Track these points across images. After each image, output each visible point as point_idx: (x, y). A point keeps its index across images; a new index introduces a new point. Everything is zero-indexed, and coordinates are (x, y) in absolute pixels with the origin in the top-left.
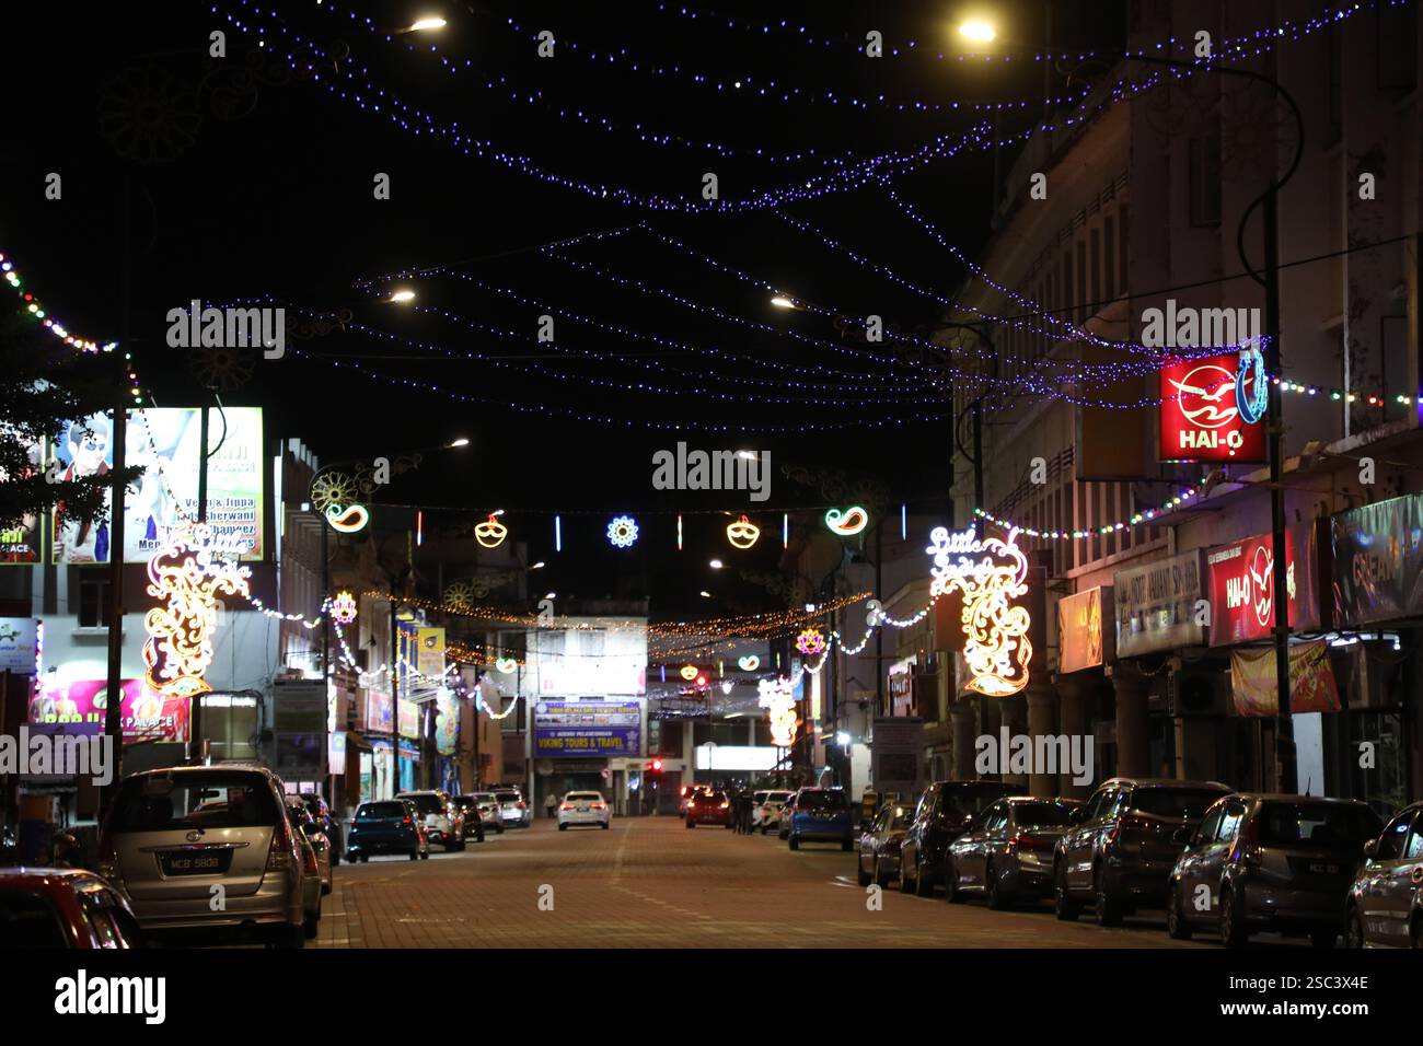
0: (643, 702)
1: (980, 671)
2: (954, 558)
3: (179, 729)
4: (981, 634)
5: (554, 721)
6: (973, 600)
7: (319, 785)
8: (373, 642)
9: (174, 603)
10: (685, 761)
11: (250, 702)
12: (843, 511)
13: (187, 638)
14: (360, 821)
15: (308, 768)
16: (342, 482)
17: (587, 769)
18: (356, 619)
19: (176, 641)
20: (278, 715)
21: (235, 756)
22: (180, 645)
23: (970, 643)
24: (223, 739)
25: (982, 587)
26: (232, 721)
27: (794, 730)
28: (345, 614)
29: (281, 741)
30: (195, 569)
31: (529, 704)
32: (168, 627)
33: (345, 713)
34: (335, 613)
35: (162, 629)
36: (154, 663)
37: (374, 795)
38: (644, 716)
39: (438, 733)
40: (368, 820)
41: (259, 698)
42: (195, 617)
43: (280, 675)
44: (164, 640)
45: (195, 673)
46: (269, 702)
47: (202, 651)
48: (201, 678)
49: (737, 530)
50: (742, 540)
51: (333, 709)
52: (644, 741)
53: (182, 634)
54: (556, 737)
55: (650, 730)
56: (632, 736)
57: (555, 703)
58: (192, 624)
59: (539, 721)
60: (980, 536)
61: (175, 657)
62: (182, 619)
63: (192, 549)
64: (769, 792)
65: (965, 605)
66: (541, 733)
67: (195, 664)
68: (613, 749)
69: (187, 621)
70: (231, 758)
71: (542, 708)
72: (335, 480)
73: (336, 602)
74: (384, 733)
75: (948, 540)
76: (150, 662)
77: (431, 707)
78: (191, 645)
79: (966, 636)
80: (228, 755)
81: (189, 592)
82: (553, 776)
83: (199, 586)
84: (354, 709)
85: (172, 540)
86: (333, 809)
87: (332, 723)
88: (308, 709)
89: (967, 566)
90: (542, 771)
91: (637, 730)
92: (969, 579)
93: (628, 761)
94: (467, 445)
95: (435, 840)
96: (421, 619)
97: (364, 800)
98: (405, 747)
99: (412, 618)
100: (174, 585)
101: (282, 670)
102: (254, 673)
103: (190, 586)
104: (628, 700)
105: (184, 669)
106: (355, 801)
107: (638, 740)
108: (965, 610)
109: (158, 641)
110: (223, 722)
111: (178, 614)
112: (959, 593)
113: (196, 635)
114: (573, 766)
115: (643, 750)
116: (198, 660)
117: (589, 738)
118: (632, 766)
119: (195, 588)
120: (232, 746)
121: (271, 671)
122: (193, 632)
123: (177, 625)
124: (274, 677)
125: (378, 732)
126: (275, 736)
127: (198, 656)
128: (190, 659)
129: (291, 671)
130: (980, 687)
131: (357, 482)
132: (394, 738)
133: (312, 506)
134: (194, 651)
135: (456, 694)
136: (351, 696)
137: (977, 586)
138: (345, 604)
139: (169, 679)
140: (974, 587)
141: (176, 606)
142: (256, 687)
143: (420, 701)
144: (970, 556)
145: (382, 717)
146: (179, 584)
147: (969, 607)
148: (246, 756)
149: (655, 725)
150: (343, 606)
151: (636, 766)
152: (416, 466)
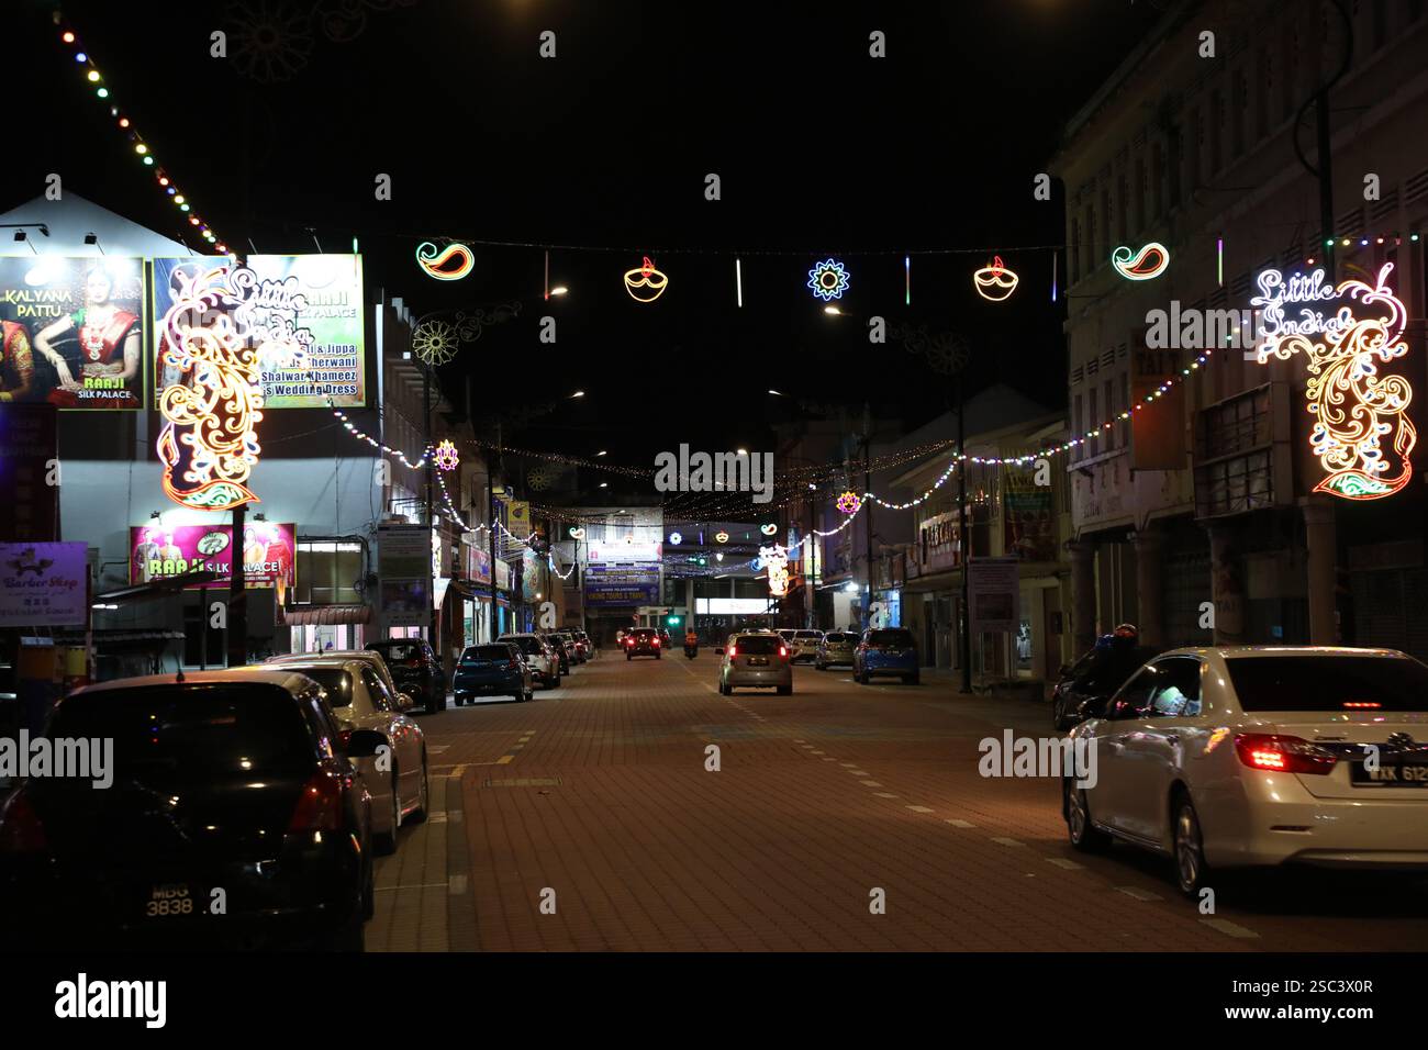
0: (661, 567)
1: (1336, 466)
2: (1293, 311)
3: (284, 573)
4: (1336, 415)
5: (599, 580)
6: (1324, 367)
7: (426, 629)
8: (473, 504)
9: (202, 378)
10: (688, 608)
11: (354, 548)
12: (1136, 249)
13: (222, 428)
14: (465, 664)
15: (413, 613)
16: (443, 330)
17: (623, 613)
18: (459, 467)
19: (206, 431)
20: (382, 560)
21: (341, 600)
22: (212, 437)
23: (1319, 428)
24: (329, 585)
25: (1337, 349)
26: (337, 566)
27: (787, 584)
28: (447, 461)
29: (386, 587)
30: (231, 330)
31: (581, 568)
32: (194, 411)
33: (449, 563)
34: (439, 460)
35: (186, 414)
36: (175, 462)
37: (475, 638)
38: (662, 577)
39: (524, 585)
40: (474, 664)
41: (364, 543)
42: (234, 398)
43: (384, 521)
44: (190, 429)
45: (236, 476)
46: (374, 547)
47: (245, 445)
48: (244, 484)
49: (986, 276)
50: (994, 290)
51: (437, 558)
52: (662, 594)
53: (215, 422)
54: (600, 592)
55: (666, 586)
56: (653, 590)
57: (599, 568)
58: (229, 407)
59: (588, 580)
60: (1331, 279)
61: (204, 455)
62: (214, 400)
63: (227, 301)
64: (796, 631)
65: (1311, 375)
66: (590, 588)
67: (233, 464)
68: (639, 600)
69: (222, 402)
70: (337, 604)
71: (590, 572)
72: (436, 329)
73: (438, 450)
74: (483, 584)
75: (1283, 286)
76: (169, 461)
77: (517, 566)
78: (228, 437)
79: (1314, 418)
80: (334, 600)
81: (224, 363)
82: (598, 620)
83: (239, 355)
84: (457, 560)
85: (197, 289)
86: (440, 653)
87: (437, 570)
88: (413, 554)
89: (1313, 323)
90: (590, 616)
91: (657, 587)
92: (1317, 338)
93: (649, 608)
94: (564, 294)
95: (535, 679)
96: (510, 494)
97: (468, 644)
98: (500, 599)
99: (502, 491)
100: (203, 351)
101: (386, 516)
102: (358, 517)
103: (225, 354)
104: (650, 565)
105: (220, 472)
106: (461, 645)
107: (658, 594)
108: (1311, 382)
109: (179, 430)
110: (329, 568)
111: (208, 395)
112: (1302, 358)
113: (235, 424)
114: (612, 613)
115: (661, 601)
116: (238, 458)
117: (623, 592)
118: (651, 612)
119: (233, 357)
120: (337, 591)
121: (375, 516)
122: (232, 420)
123: (207, 409)
124: (379, 522)
125: (478, 583)
126: (380, 581)
127: (238, 453)
128: (227, 457)
129: (395, 517)
130: (1335, 488)
131: (458, 330)
132: (493, 589)
133: (413, 354)
134: (233, 446)
135: (539, 555)
136: (455, 550)
137: (1330, 347)
138: (447, 452)
139: (198, 484)
140: (1324, 349)
141: (204, 382)
142: (360, 533)
143: (511, 560)
144: (1316, 306)
145: (481, 570)
146: (209, 353)
147: (1317, 377)
148: (354, 601)
149: (670, 583)
150: (446, 452)
151: (656, 612)
152: (516, 314)
